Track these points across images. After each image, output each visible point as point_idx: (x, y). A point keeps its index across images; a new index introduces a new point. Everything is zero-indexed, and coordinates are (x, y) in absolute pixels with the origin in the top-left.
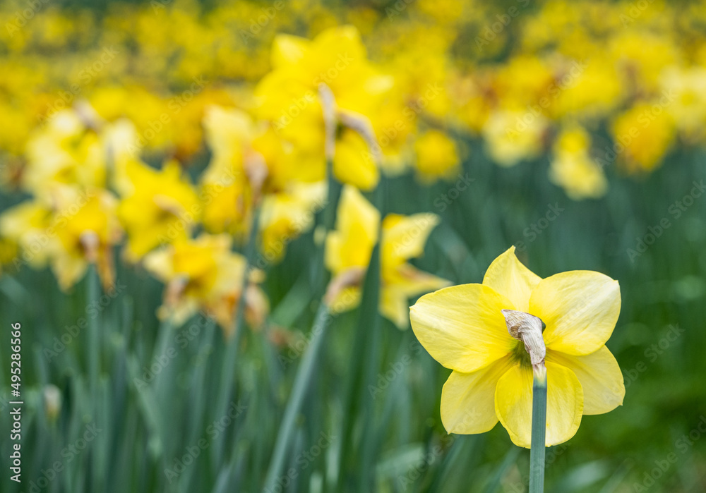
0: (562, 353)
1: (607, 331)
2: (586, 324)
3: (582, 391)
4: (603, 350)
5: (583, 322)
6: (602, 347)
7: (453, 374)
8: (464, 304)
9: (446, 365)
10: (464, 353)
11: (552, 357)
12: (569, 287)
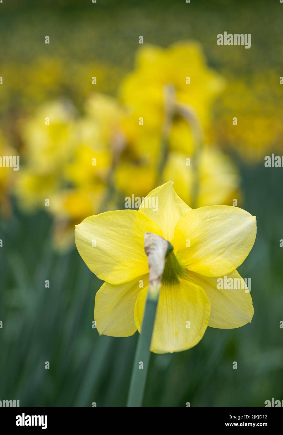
0: (199, 274)
1: (240, 258)
2: (221, 251)
3: (209, 308)
4: (234, 274)
5: (220, 249)
6: (233, 272)
7: (104, 284)
8: (121, 226)
9: (100, 277)
10: (116, 268)
11: (189, 276)
12: (212, 219)
